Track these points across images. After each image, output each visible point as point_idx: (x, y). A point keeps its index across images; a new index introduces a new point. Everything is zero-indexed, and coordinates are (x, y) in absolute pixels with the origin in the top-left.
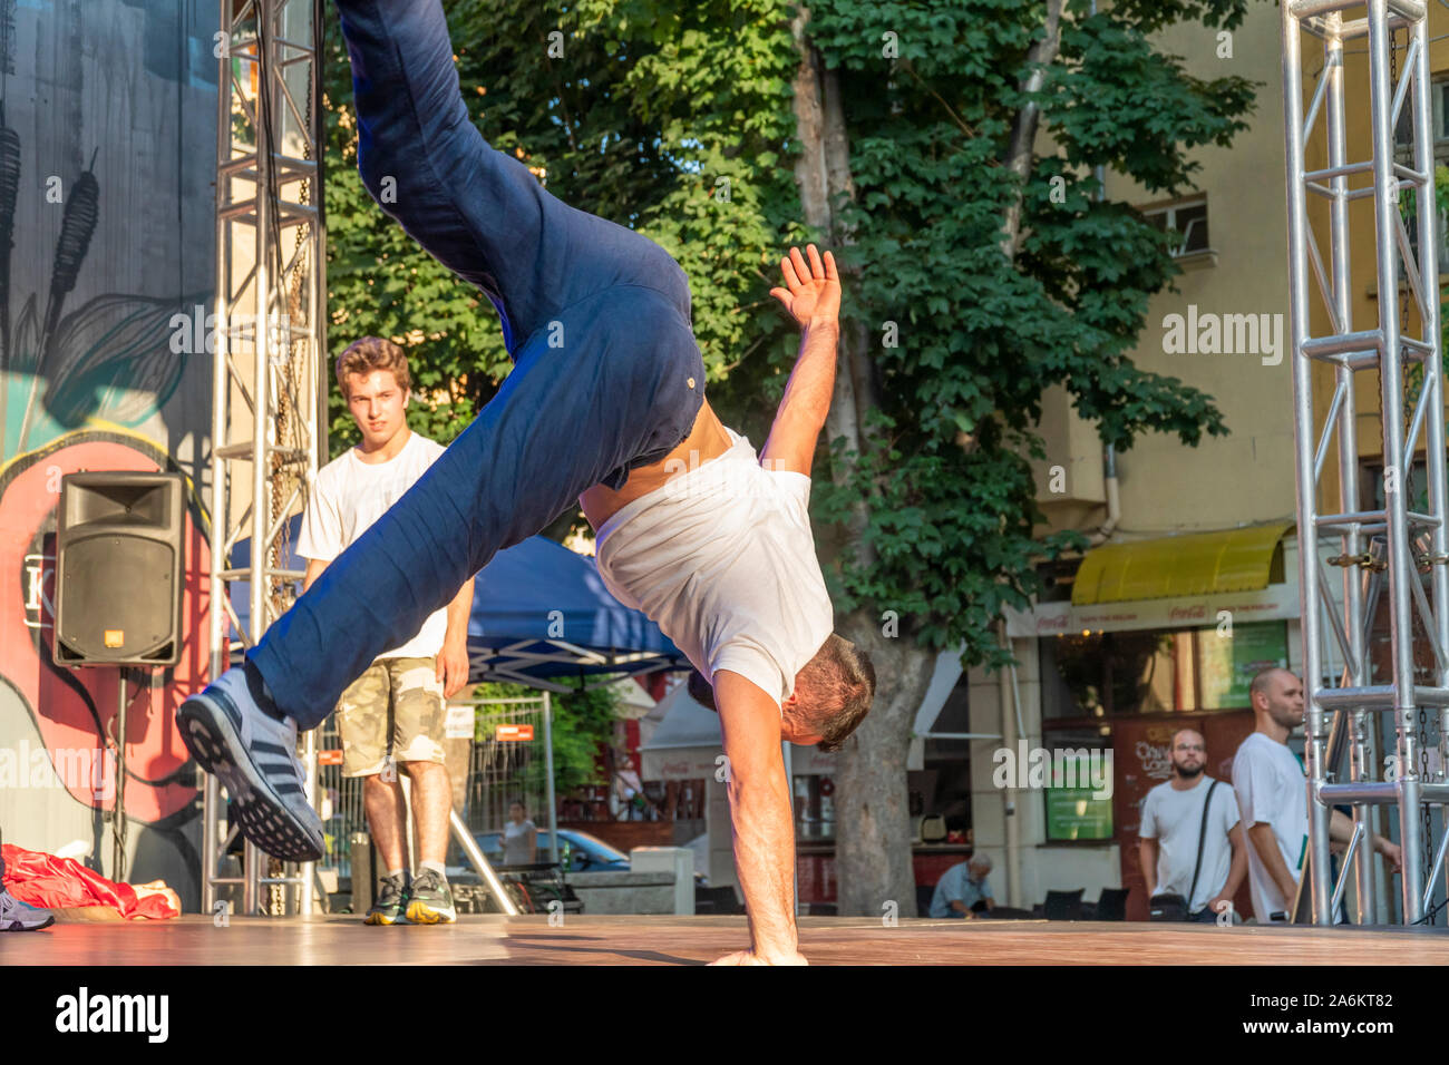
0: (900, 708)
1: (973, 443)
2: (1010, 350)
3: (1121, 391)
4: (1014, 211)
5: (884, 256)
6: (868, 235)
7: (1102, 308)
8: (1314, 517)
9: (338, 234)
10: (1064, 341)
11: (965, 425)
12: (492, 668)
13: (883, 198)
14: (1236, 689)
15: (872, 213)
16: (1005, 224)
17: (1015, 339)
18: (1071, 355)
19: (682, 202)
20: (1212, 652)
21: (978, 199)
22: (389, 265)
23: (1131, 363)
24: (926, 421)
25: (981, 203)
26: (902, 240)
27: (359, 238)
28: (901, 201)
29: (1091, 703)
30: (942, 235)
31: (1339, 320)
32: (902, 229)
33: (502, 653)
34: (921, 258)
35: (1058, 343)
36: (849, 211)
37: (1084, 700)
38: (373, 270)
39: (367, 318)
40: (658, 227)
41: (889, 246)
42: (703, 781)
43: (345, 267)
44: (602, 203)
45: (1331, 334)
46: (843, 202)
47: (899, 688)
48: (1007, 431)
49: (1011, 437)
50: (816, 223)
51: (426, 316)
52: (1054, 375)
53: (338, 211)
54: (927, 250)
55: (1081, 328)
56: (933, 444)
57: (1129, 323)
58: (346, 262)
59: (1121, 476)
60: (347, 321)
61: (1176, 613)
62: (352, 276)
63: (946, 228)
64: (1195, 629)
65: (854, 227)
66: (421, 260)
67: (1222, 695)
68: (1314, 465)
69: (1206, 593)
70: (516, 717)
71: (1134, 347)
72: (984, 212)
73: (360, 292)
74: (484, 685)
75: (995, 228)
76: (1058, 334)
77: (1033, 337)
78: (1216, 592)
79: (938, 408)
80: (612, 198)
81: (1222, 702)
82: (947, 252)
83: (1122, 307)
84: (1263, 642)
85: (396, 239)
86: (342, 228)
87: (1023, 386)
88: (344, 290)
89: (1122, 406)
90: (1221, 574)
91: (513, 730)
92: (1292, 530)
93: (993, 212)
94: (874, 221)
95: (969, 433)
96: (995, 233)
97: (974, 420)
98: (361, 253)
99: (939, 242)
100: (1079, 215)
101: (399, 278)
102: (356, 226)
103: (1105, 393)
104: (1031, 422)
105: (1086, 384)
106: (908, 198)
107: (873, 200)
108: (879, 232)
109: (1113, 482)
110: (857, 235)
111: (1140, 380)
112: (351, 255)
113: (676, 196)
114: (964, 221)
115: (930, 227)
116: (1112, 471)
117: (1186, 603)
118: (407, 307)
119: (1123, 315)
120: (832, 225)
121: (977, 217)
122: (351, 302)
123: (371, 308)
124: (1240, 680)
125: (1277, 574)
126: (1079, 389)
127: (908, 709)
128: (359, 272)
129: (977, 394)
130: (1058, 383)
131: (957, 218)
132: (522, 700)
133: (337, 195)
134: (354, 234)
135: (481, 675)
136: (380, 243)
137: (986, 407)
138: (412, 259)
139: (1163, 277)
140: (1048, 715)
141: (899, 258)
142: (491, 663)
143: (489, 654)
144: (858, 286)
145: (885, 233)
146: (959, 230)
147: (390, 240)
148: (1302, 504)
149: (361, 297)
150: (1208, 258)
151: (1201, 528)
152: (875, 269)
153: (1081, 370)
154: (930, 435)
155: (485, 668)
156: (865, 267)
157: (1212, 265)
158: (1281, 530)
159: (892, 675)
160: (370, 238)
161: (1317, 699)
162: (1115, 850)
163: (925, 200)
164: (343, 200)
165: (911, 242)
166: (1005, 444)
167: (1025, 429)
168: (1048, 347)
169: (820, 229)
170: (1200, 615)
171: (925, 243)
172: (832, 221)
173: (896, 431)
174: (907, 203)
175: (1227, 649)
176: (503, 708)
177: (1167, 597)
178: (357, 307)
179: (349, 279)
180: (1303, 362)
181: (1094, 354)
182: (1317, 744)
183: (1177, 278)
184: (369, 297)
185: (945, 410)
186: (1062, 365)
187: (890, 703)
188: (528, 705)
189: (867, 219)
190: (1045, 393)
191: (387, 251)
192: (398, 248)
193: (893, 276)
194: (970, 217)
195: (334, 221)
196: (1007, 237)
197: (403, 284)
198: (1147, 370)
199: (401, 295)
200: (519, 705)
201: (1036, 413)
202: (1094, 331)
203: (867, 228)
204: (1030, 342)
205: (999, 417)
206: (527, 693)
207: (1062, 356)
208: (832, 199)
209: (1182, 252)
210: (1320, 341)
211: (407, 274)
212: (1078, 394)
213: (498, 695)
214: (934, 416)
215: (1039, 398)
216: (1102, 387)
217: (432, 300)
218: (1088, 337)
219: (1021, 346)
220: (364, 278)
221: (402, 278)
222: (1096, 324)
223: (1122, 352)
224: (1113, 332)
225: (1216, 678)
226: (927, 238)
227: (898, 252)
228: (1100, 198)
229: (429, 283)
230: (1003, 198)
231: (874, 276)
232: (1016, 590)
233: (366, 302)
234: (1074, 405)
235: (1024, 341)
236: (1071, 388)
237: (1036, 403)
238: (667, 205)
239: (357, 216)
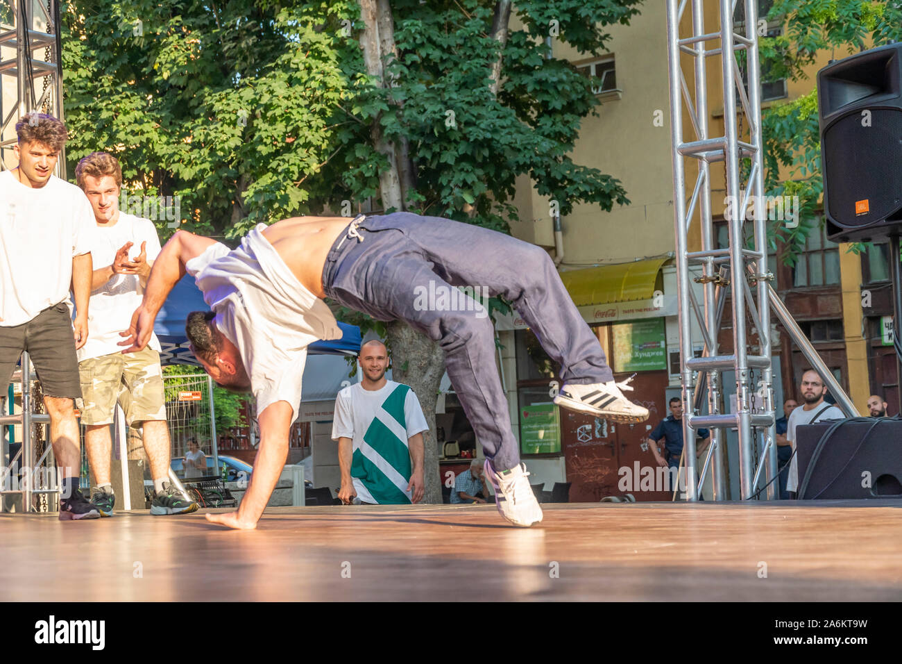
0: (431, 376)
1: (473, 211)
2: (496, 153)
3: (564, 177)
4: (497, 65)
5: (416, 95)
6: (406, 81)
7: (552, 126)
8: (686, 253)
9: (69, 82)
10: (529, 147)
11: (469, 199)
12: (175, 355)
13: (416, 58)
14: (635, 359)
15: (408, 67)
16: (492, 74)
17: (499, 145)
18: (533, 155)
19: (289, 60)
20: (620, 337)
21: (474, 59)
22: (102, 102)
23: (570, 160)
24: (445, 198)
25: (476, 61)
26: (428, 84)
27: (82, 84)
28: (427, 59)
29: (547, 371)
30: (453, 81)
31: (700, 131)
32: (429, 77)
33: (182, 346)
34: (440, 95)
35: (525, 148)
36: (394, 66)
37: (543, 369)
38: (92, 105)
39: (88, 136)
40: (274, 77)
41: (420, 88)
42: (308, 423)
43: (74, 103)
44: (237, 62)
45: (696, 140)
46: (390, 60)
47: (430, 364)
48: (494, 203)
49: (496, 207)
50: (373, 74)
51: (126, 134)
52: (522, 168)
53: (68, 67)
54: (444, 90)
55: (540, 138)
56: (449, 212)
57: (568, 135)
58: (74, 100)
59: (564, 230)
60: (76, 137)
61: (598, 314)
62: (78, 108)
63: (454, 77)
64: (610, 324)
65: (398, 76)
66: (122, 98)
67: (626, 364)
68: (686, 221)
69: (616, 302)
70: (191, 386)
71: (572, 151)
72: (478, 66)
73: (84, 119)
74: (170, 366)
75: (485, 76)
76: (525, 142)
77: (509, 144)
78: (622, 301)
79: (452, 189)
80: (245, 59)
81: (626, 368)
82: (456, 91)
83: (564, 125)
84: (651, 331)
85: (106, 85)
86: (71, 78)
87: (505, 175)
88: (73, 118)
89: (565, 187)
90: (625, 289)
91: (189, 394)
92: (670, 261)
93: (484, 66)
94: (410, 72)
95: (471, 205)
96: (485, 79)
97: (474, 197)
98: (84, 94)
99: (451, 85)
100: (537, 67)
101: (108, 110)
102: (80, 77)
103: (555, 180)
104: (509, 197)
105: (543, 173)
106: (431, 57)
107: (409, 59)
108: (413, 79)
109: (559, 234)
110: (399, 81)
111: (575, 171)
112: (77, 96)
113: (285, 57)
114: (466, 72)
115: (445, 75)
116: (559, 227)
117: (603, 308)
118: (115, 128)
119: (565, 130)
120: (383, 75)
121: (474, 69)
122: (78, 125)
123: (92, 129)
124: (637, 354)
126: (539, 177)
127: (436, 376)
128: (82, 106)
129: (476, 180)
130: (527, 173)
131: (462, 70)
132: (194, 375)
133: (67, 56)
134: (79, 82)
135: (168, 360)
136: (96, 87)
137: (482, 188)
138: (117, 98)
139: (589, 106)
140: (521, 378)
141: (426, 95)
142: (175, 353)
143: (173, 347)
144: (401, 113)
145: (417, 80)
146: (463, 77)
147: (102, 86)
148: (679, 245)
149: (84, 122)
150: (617, 94)
151: (612, 262)
152: (411, 102)
153: (540, 165)
154: (447, 206)
155: (171, 356)
156: (405, 101)
157: (618, 99)
158: (663, 261)
159: (426, 355)
160: (89, 84)
161: (688, 364)
162: (562, 459)
163: (441, 58)
164: (71, 60)
165: (435, 86)
166: (493, 211)
167: (505, 202)
168: (519, 150)
169: (377, 77)
170: (613, 315)
171: (443, 86)
172: (384, 72)
173: (426, 204)
174: (430, 60)
175: (628, 335)
176: (183, 381)
177: (592, 304)
178: (82, 129)
179: (76, 111)
180: (679, 158)
181: (548, 155)
182: (688, 391)
183: (596, 106)
184: (89, 122)
185: (456, 190)
186: (529, 163)
187: (425, 372)
188: (198, 379)
189: (406, 71)
190: (517, 179)
191: (100, 93)
192: (108, 90)
193: (423, 106)
194: (470, 69)
195: (67, 73)
196: (493, 82)
197: (112, 113)
198: (579, 165)
199: (110, 121)
200: (192, 378)
201: (512, 192)
202: (548, 140)
203: (406, 76)
204: (508, 147)
205: (490, 194)
206: (197, 371)
207: (528, 156)
208: (383, 58)
209: (600, 92)
210: (689, 144)
211: (114, 107)
212: (538, 180)
213: (179, 373)
214: (450, 194)
215: (514, 183)
216: (552, 175)
217: (130, 123)
218: (544, 144)
219: (503, 150)
220: (86, 110)
221: (111, 109)
222: (548, 136)
223: (564, 153)
224: (559, 141)
225: (622, 353)
226: (443, 82)
227: (425, 92)
228: (550, 57)
229: (128, 113)
230: (490, 57)
231: (411, 106)
232: (502, 301)
233: (88, 125)
234: (535, 187)
235: (504, 147)
236: (533, 176)
237: (512, 185)
238: (280, 62)
239: (80, 70)
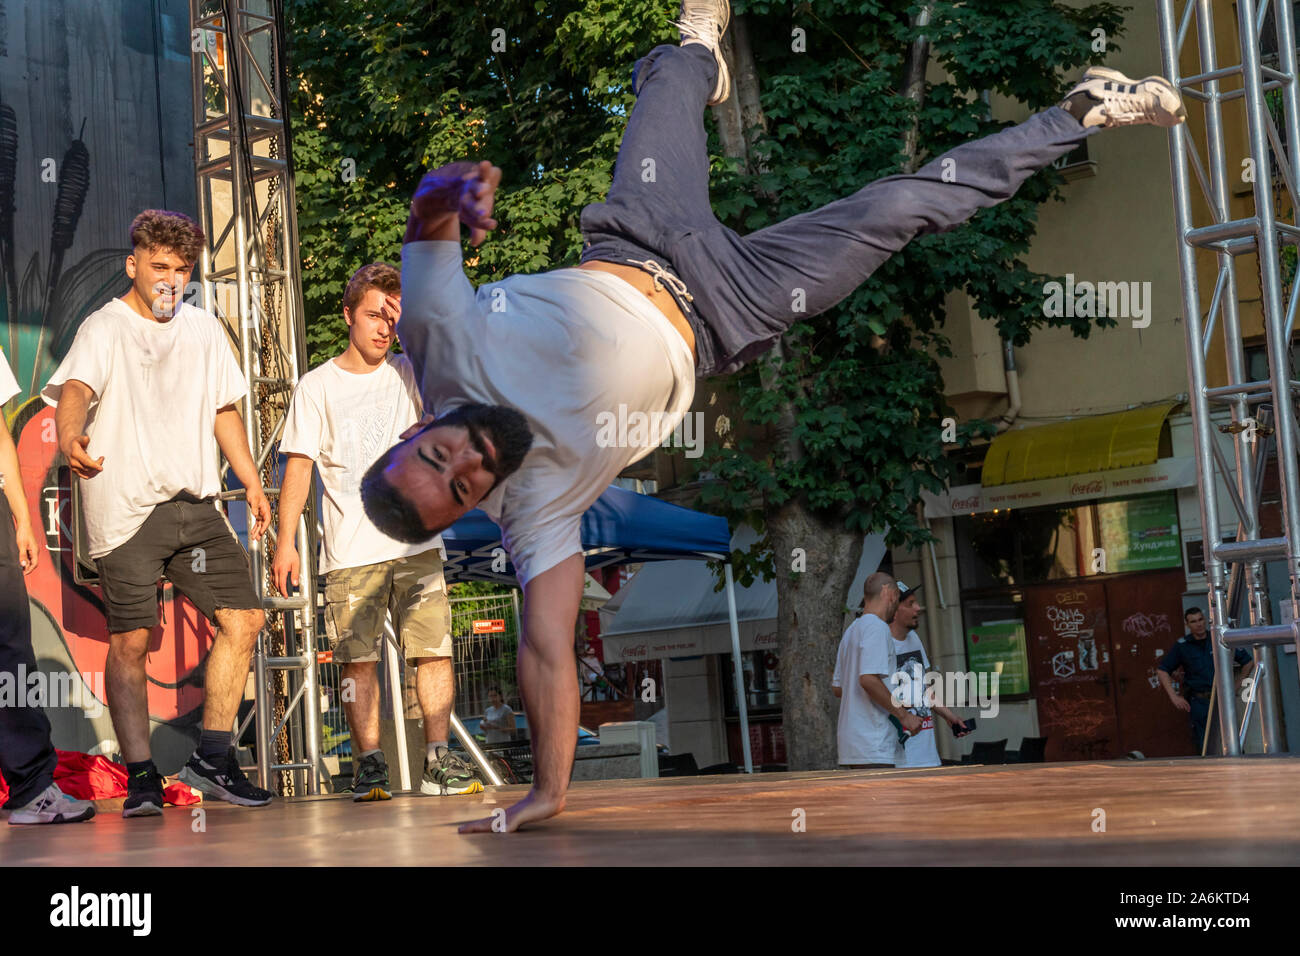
0: (833, 587)
1: (885, 346)
2: (916, 260)
3: (1017, 292)
4: (911, 135)
5: (797, 181)
6: (781, 163)
7: (995, 219)
8: (1205, 390)
9: (303, 188)
10: (963, 250)
11: (878, 329)
12: (465, 569)
13: (793, 129)
14: (1133, 554)
15: (783, 143)
16: (904, 147)
17: (919, 250)
18: (970, 261)
19: (612, 142)
20: (1109, 522)
21: (877, 126)
22: (351, 214)
23: (1024, 266)
24: (843, 328)
25: (881, 129)
26: (812, 167)
27: (322, 191)
28: (809, 130)
29: (1003, 575)
30: (848, 160)
31: (1218, 210)
32: (812, 156)
33: (474, 554)
34: (829, 181)
35: (958, 252)
36: (763, 142)
37: (997, 572)
38: (337, 219)
39: (334, 263)
40: (592, 166)
41: (800, 172)
42: (658, 662)
43: (312, 217)
44: (539, 148)
45: (1212, 223)
46: (757, 134)
47: (831, 569)
48: (915, 333)
49: (919, 338)
50: (733, 155)
52: (955, 281)
53: (302, 167)
54: (835, 173)
55: (978, 237)
56: (850, 348)
57: (1021, 230)
58: (312, 213)
59: (1020, 369)
60: (316, 266)
61: (1076, 489)
62: (319, 226)
63: (850, 154)
64: (1094, 503)
65: (768, 157)
66: (379, 208)
67: (1121, 560)
68: (1202, 343)
69: (1102, 470)
70: (489, 612)
71: (1027, 252)
72: (884, 136)
73: (327, 240)
74: (458, 585)
75: (896, 151)
76: (957, 243)
77: (934, 247)
78: (1110, 468)
79: (852, 315)
80: (549, 144)
81: (1120, 566)
82: (853, 174)
83: (1014, 216)
84: (1156, 511)
85: (355, 190)
86: (306, 184)
87: (929, 291)
88: (312, 239)
89: (1019, 305)
90: (1114, 451)
91: (487, 624)
92: (1181, 407)
93: (892, 136)
94: (786, 150)
95: (881, 337)
96: (895, 155)
97: (885, 325)
98: (325, 204)
99: (845, 165)
101: (360, 225)
102: (319, 181)
103: (1003, 294)
104: (937, 324)
105: (985, 288)
106: (815, 127)
107: (785, 131)
108: (790, 160)
109: (1013, 374)
110: (770, 164)
111: (1033, 281)
112: (315, 207)
113: (605, 137)
114: (867, 145)
115: (836, 153)
116: (1012, 365)
117: (1083, 480)
118: (370, 251)
119: (1015, 223)
120: (748, 157)
121: (879, 143)
122: (319, 248)
123: (338, 254)
124: (1136, 545)
125: (1166, 449)
126: (979, 292)
127: (841, 586)
128: (324, 222)
129: (888, 301)
130: (960, 288)
131: (860, 143)
132: (493, 597)
133: (301, 153)
134: (318, 188)
135: (455, 575)
136: (341, 195)
137: (896, 313)
138: (371, 207)
139: (1049, 187)
140: (965, 587)
141: (810, 182)
142: (465, 564)
143: (462, 556)
144: (774, 209)
145: (796, 161)
146: (863, 154)
147: (350, 191)
148: (1194, 378)
149: (327, 244)
150: (1090, 169)
151: (1093, 412)
152: (789, 193)
153: (979, 274)
154: (847, 340)
155: (459, 568)
156: (779, 192)
157: (1092, 175)
158: (1167, 409)
159: (825, 557)
160: (333, 190)
161: (1219, 554)
162: (1032, 703)
163: (830, 128)
164: (306, 157)
165: (822, 168)
166: (915, 345)
167: (931, 330)
168: (949, 256)
169: (738, 159)
170: (1098, 489)
171: (834, 168)
172: (748, 152)
173: (815, 338)
174: (815, 132)
175: (1122, 519)
176: (477, 605)
177: (1066, 475)
178: (325, 253)
179: (316, 229)
180: (1188, 250)
181: (992, 260)
182: (1218, 593)
183: (1060, 187)
184: (334, 243)
185: (859, 317)
186: (963, 273)
187: (824, 582)
188: (499, 601)
189: (780, 150)
190: (948, 297)
191: (347, 202)
192: (358, 198)
193: (806, 198)
194: (872, 142)
195: (301, 177)
196: (906, 158)
197: (365, 230)
198: (1038, 272)
199: (363, 241)
200: (491, 602)
201: (941, 316)
202: (990, 239)
203: (779, 156)
204: (933, 252)
205: (908, 321)
206: (497, 590)
207: (961, 263)
208: (746, 132)
209: (1064, 166)
210: (1202, 230)
211: (368, 221)
212: (978, 297)
213: (471, 594)
214: (850, 323)
215: (943, 303)
216: (999, 289)
217: (391, 243)
218: (984, 245)
219: (925, 256)
220: (329, 227)
221: (363, 225)
222: (991, 233)
223: (1016, 257)
224: (1007, 239)
225: (1114, 545)
226: (834, 162)
227: (809, 177)
228: (988, 120)
229: (388, 228)
230: (901, 123)
231: (788, 199)
232: (932, 475)
233: (332, 248)
234: (974, 307)
235: (927, 251)
236: (971, 291)
237: (941, 306)
238: (598, 146)
239: (320, 171)
